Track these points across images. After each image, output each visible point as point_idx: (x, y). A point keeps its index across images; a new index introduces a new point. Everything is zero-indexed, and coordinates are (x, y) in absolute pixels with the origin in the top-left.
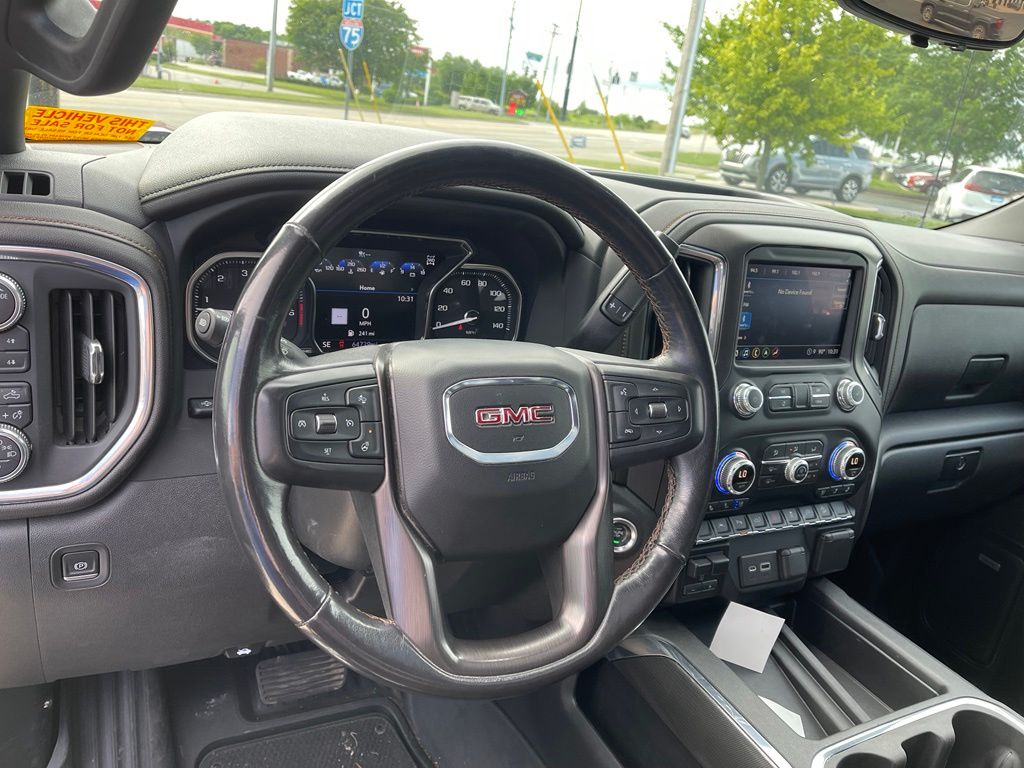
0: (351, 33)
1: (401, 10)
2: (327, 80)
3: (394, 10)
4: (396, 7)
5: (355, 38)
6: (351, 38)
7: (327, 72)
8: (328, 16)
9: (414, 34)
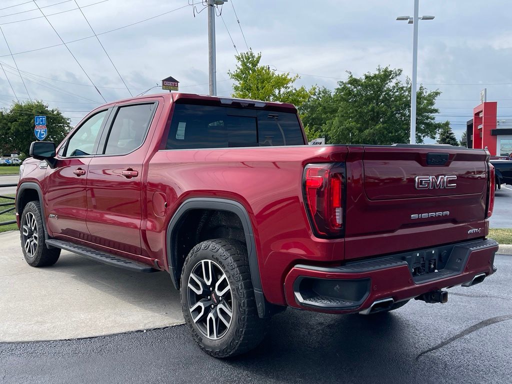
0: (41, 132)
1: (58, 114)
2: (10, 161)
3: (54, 115)
4: (55, 113)
5: (43, 135)
6: (41, 134)
7: (10, 156)
8: (12, 122)
9: (68, 126)
